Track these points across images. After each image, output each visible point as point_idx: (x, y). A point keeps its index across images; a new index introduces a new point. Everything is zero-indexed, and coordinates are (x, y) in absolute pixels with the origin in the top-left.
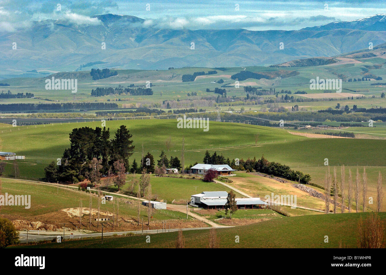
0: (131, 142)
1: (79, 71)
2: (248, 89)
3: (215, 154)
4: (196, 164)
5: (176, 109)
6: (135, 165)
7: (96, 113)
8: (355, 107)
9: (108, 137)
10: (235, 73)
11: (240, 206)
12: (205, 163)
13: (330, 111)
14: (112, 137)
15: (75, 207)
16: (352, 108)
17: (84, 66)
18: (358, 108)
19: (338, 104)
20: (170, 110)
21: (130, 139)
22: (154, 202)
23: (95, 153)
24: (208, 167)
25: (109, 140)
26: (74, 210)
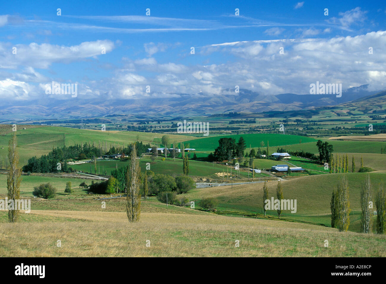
0: (245, 144)
1: (224, 113)
2: (297, 121)
3: (282, 149)
4: (274, 153)
5: (266, 130)
6: (247, 154)
7: (232, 131)
8: (344, 127)
9: (235, 142)
10: (292, 113)
11: (293, 171)
12: (278, 153)
13: (333, 129)
14: (237, 142)
15: (221, 172)
16: (343, 128)
17: (226, 111)
18: (345, 128)
19: (337, 126)
20: (263, 130)
21: (244, 143)
22: (255, 170)
23: (229, 149)
24: (279, 154)
25: (235, 143)
26: (220, 174)
